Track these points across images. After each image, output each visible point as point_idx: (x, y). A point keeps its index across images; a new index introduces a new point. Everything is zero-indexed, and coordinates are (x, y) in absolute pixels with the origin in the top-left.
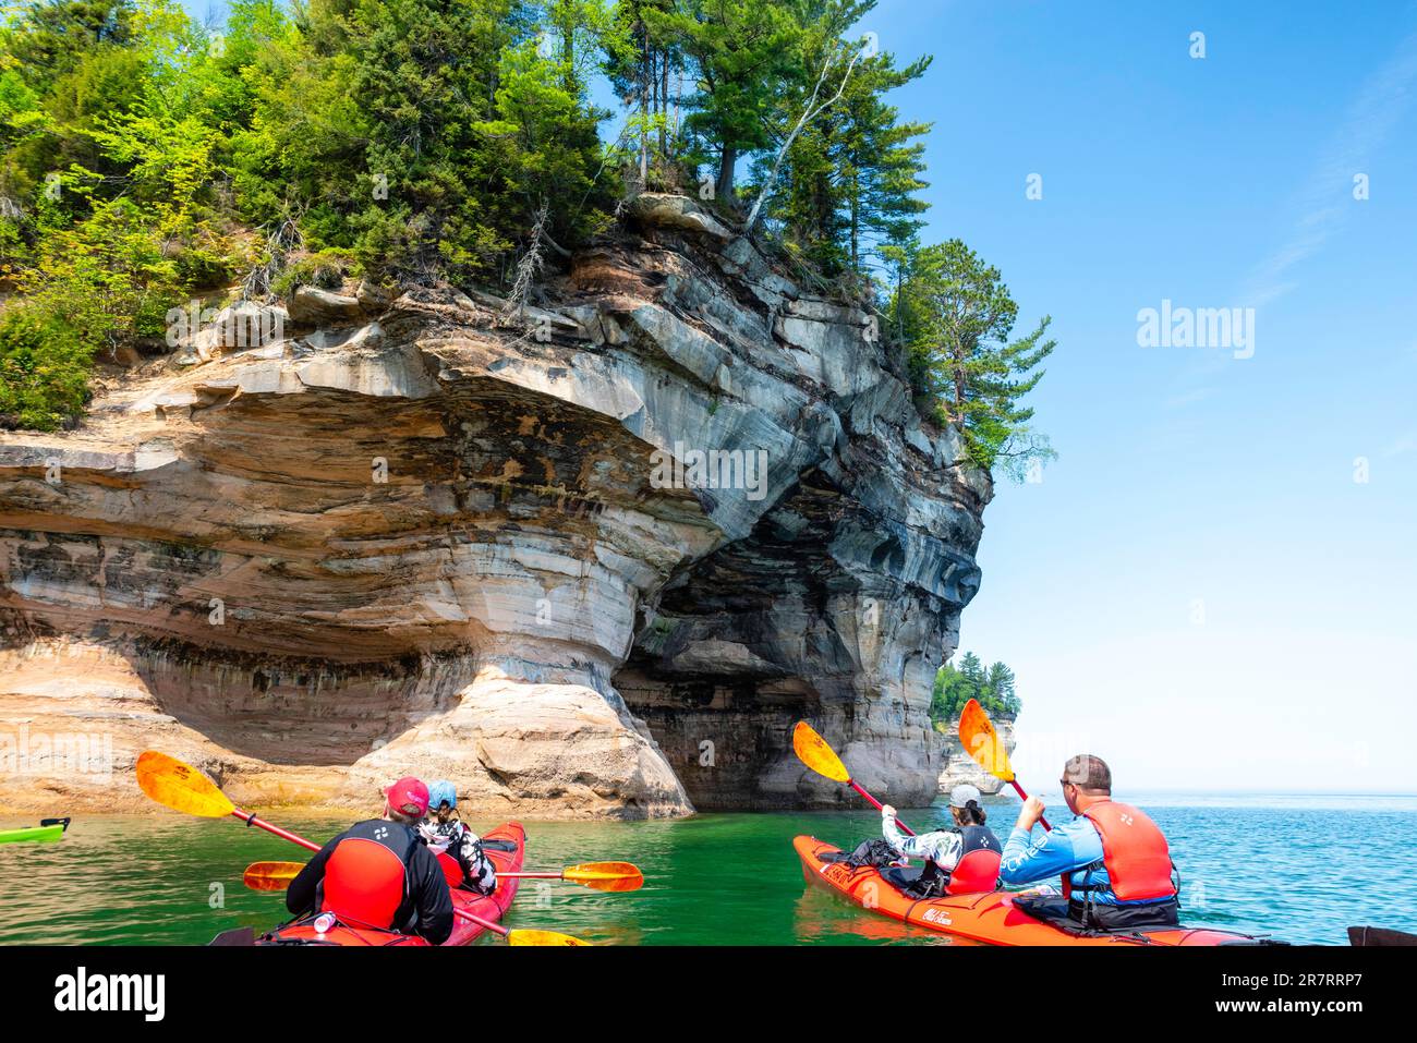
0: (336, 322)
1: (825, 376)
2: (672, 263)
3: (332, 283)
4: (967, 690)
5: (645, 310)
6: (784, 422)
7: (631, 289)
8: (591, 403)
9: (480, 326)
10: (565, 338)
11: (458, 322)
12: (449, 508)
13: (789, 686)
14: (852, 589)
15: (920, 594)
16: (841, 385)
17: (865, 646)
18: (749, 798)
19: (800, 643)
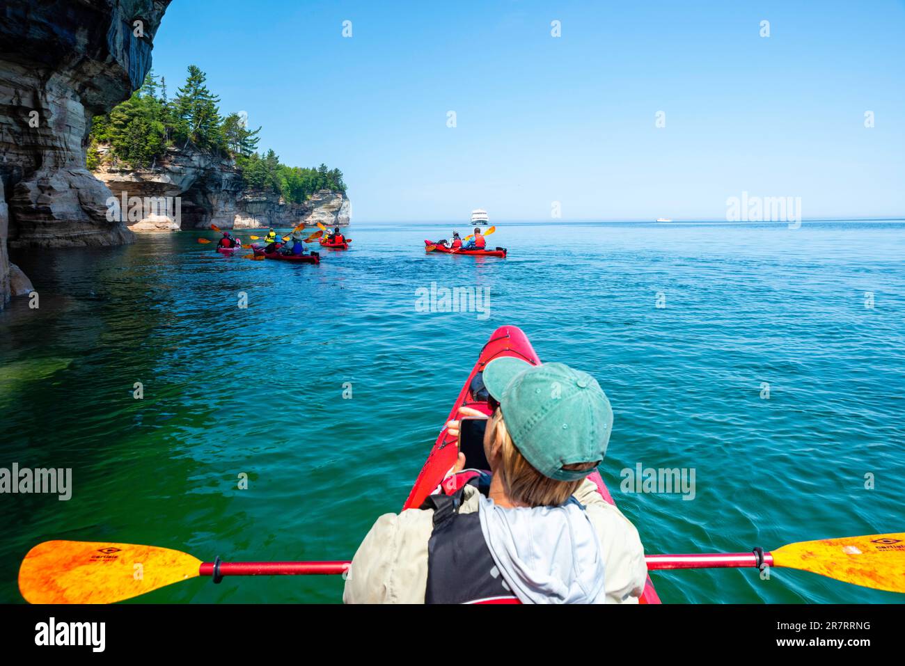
0: (128, 172)
1: (200, 165)
2: (173, 158)
3: (126, 167)
4: (321, 181)
5: (169, 167)
6: (192, 174)
7: (167, 164)
8: (164, 182)
9: (148, 174)
10: (159, 172)
11: (145, 174)
12: (144, 193)
13: (201, 209)
14: (211, 192)
15: (228, 191)
16: (203, 165)
17: (214, 202)
18: (194, 228)
19: (202, 202)
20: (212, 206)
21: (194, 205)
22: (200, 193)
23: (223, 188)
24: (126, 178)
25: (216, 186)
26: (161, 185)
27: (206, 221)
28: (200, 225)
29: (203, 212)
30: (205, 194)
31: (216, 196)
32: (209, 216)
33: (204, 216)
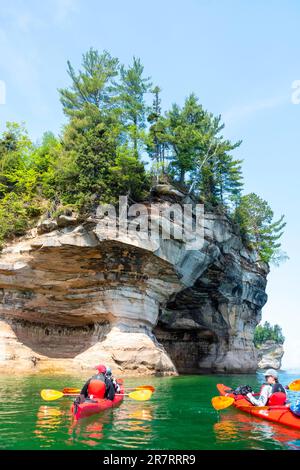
0: (71, 225)
1: (214, 236)
3: (69, 214)
4: (267, 334)
6: (203, 251)
12: (102, 279)
13: (207, 333)
14: (226, 301)
15: (248, 303)
16: (220, 239)
17: (231, 320)
18: (196, 370)
19: (210, 319)
20: (228, 327)
21: (198, 325)
22: (208, 302)
23: (244, 297)
24: (68, 238)
25: (234, 291)
26: (139, 254)
27: (217, 355)
28: (206, 363)
29: (211, 339)
30: (216, 305)
31: (234, 309)
32: (223, 345)
33: (214, 345)
